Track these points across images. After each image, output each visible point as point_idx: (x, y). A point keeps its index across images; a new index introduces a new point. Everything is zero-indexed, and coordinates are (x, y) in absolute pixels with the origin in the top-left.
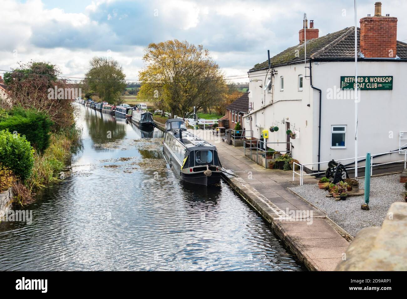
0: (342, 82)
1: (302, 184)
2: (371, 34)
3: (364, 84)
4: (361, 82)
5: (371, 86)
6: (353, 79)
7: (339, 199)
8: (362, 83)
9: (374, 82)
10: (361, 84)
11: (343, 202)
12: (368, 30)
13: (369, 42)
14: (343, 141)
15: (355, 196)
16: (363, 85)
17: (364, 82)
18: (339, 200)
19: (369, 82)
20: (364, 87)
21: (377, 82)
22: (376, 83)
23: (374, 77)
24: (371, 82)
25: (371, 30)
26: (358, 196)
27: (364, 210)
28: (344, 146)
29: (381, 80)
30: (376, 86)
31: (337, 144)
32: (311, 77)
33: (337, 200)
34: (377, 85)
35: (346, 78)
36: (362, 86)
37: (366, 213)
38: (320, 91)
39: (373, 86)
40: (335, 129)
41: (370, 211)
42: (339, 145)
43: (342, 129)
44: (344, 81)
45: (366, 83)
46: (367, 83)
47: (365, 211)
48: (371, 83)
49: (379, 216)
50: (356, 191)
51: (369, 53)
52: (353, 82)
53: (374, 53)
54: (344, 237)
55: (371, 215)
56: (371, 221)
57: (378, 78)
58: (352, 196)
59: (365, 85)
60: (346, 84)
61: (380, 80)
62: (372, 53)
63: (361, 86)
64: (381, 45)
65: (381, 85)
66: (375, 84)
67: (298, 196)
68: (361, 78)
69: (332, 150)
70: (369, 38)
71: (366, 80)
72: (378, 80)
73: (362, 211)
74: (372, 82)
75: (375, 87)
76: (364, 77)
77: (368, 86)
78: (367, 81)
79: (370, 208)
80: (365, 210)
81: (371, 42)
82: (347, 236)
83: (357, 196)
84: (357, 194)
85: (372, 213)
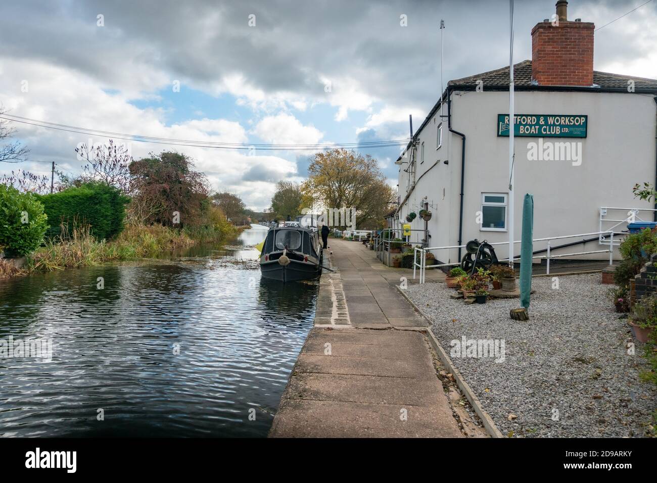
0: (501, 123)
1: (424, 282)
2: (549, 48)
3: (537, 127)
4: (533, 123)
5: (550, 131)
6: (519, 119)
7: (472, 300)
8: (535, 125)
9: (554, 125)
10: (533, 127)
11: (479, 307)
12: (544, 42)
13: (546, 60)
14: (503, 220)
15: (506, 297)
16: (535, 129)
17: (538, 123)
18: (472, 303)
19: (546, 123)
20: (537, 133)
21: (560, 125)
22: (558, 125)
23: (555, 116)
24: (549, 123)
25: (549, 42)
26: (513, 298)
27: (516, 319)
28: (504, 228)
29: (567, 121)
30: (557, 131)
31: (492, 225)
32: (449, 116)
33: (467, 303)
34: (561, 130)
35: (506, 117)
36: (534, 131)
37: (518, 325)
38: (463, 137)
39: (553, 131)
40: (488, 199)
41: (529, 322)
42: (496, 226)
43: (501, 200)
44: (504, 122)
45: (541, 126)
46: (543, 125)
47: (518, 321)
48: (550, 126)
49: (549, 333)
50: (510, 289)
51: (547, 78)
52: (518, 123)
53: (554, 78)
54: (441, 377)
55: (530, 331)
56: (526, 344)
57: (562, 118)
58: (501, 298)
59: (540, 129)
60: (506, 126)
61: (565, 122)
62: (552, 78)
63: (532, 131)
64: (566, 66)
65: (566, 130)
66: (557, 127)
67: (404, 296)
68: (533, 117)
69: (482, 233)
70: (547, 54)
71: (541, 120)
72: (562, 121)
73: (512, 322)
74: (552, 123)
75: (557, 133)
76: (538, 116)
77: (544, 132)
78: (543, 123)
79: (530, 318)
80: (520, 320)
81: (549, 60)
82: (450, 375)
83: (511, 298)
84: (512, 294)
85: (533, 327)
